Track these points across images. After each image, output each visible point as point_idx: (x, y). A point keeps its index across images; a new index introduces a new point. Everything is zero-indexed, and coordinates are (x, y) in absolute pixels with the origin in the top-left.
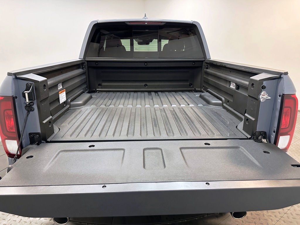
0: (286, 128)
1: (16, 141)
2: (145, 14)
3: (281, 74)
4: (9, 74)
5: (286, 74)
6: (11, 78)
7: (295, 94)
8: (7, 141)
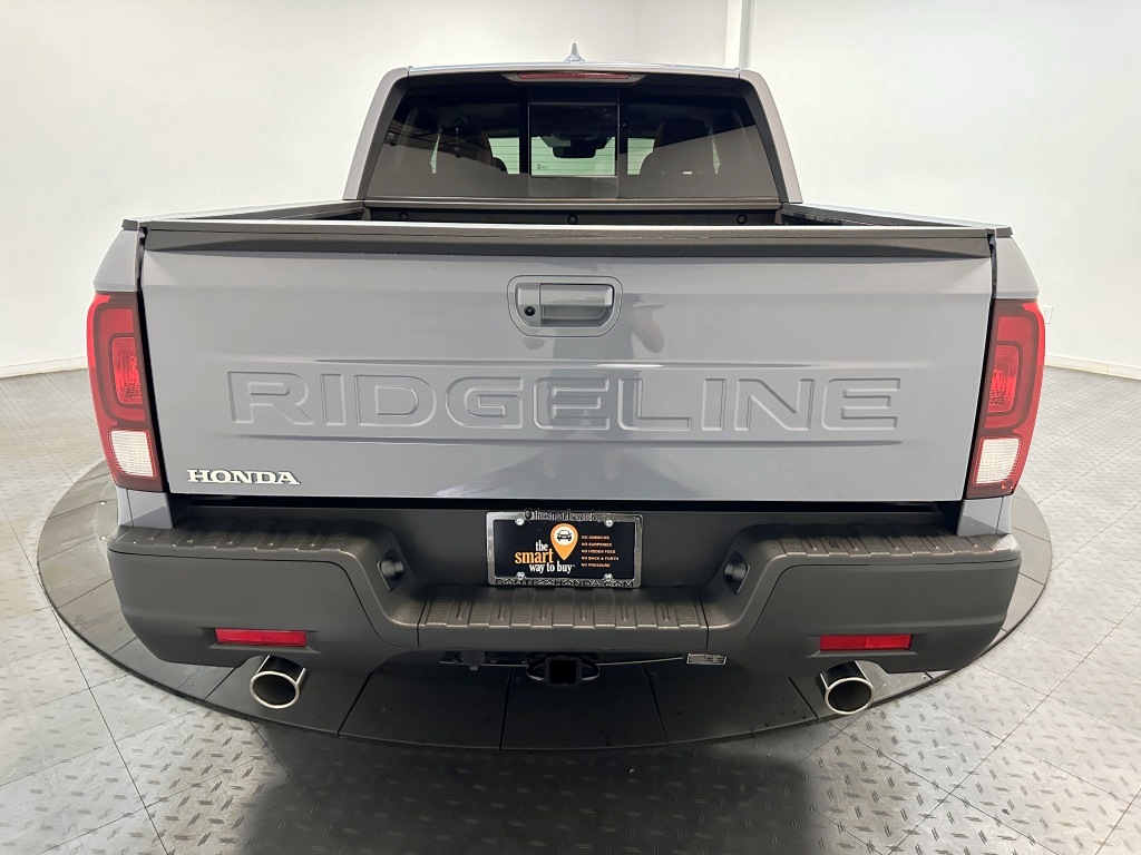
0: (1008, 413)
1: (144, 434)
2: (575, 45)
3: (990, 235)
4: (129, 225)
5: (1006, 233)
6: (136, 235)
7: (1032, 301)
8: (116, 435)
